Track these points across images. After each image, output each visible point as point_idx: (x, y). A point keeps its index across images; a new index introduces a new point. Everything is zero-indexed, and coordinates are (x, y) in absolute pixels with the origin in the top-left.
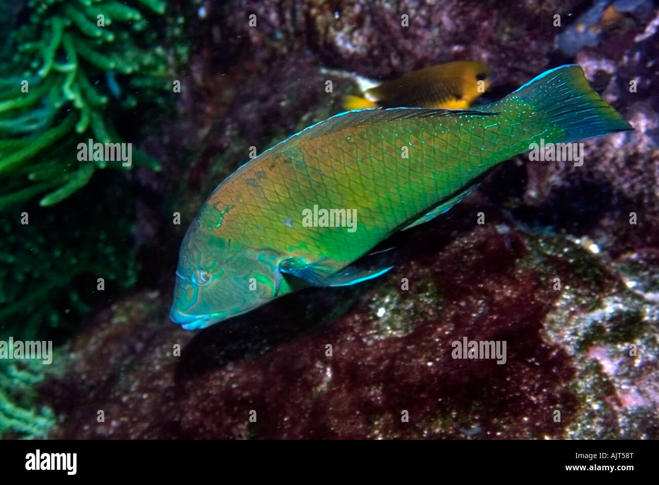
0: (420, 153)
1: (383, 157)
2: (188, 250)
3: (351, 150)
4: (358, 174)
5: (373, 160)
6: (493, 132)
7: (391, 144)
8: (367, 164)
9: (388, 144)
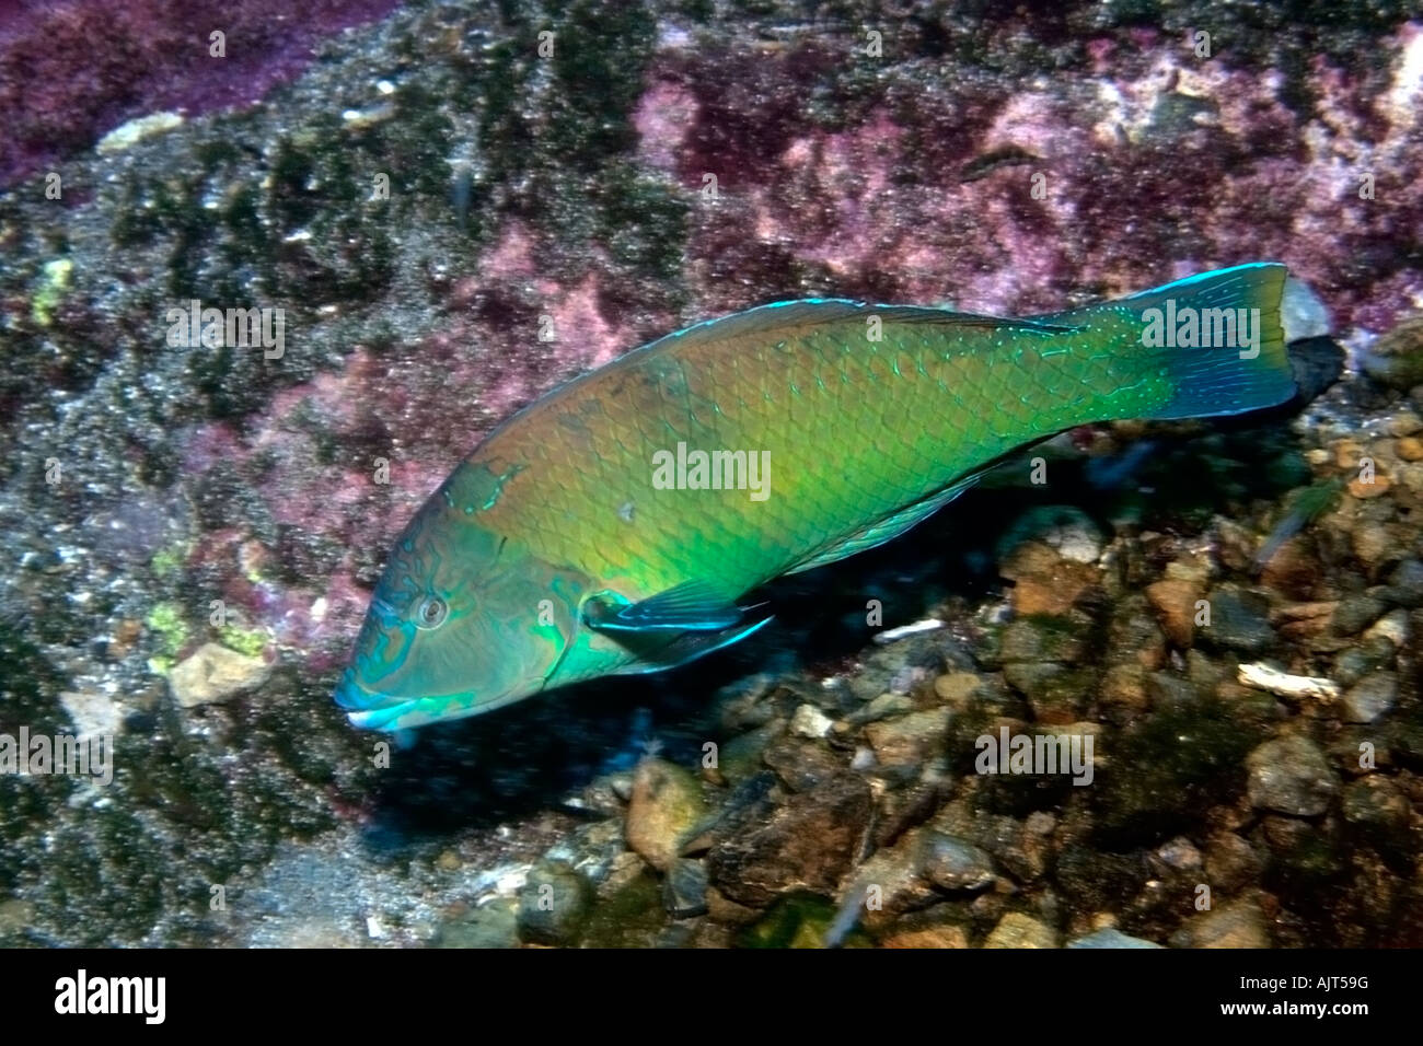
0: (911, 390)
1: (841, 388)
2: (414, 550)
3: (784, 367)
4: (786, 417)
5: (822, 392)
6: (1054, 367)
7: (861, 364)
8: (808, 399)
9: (856, 366)
